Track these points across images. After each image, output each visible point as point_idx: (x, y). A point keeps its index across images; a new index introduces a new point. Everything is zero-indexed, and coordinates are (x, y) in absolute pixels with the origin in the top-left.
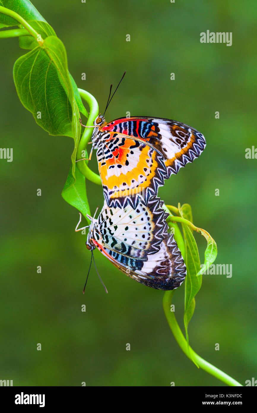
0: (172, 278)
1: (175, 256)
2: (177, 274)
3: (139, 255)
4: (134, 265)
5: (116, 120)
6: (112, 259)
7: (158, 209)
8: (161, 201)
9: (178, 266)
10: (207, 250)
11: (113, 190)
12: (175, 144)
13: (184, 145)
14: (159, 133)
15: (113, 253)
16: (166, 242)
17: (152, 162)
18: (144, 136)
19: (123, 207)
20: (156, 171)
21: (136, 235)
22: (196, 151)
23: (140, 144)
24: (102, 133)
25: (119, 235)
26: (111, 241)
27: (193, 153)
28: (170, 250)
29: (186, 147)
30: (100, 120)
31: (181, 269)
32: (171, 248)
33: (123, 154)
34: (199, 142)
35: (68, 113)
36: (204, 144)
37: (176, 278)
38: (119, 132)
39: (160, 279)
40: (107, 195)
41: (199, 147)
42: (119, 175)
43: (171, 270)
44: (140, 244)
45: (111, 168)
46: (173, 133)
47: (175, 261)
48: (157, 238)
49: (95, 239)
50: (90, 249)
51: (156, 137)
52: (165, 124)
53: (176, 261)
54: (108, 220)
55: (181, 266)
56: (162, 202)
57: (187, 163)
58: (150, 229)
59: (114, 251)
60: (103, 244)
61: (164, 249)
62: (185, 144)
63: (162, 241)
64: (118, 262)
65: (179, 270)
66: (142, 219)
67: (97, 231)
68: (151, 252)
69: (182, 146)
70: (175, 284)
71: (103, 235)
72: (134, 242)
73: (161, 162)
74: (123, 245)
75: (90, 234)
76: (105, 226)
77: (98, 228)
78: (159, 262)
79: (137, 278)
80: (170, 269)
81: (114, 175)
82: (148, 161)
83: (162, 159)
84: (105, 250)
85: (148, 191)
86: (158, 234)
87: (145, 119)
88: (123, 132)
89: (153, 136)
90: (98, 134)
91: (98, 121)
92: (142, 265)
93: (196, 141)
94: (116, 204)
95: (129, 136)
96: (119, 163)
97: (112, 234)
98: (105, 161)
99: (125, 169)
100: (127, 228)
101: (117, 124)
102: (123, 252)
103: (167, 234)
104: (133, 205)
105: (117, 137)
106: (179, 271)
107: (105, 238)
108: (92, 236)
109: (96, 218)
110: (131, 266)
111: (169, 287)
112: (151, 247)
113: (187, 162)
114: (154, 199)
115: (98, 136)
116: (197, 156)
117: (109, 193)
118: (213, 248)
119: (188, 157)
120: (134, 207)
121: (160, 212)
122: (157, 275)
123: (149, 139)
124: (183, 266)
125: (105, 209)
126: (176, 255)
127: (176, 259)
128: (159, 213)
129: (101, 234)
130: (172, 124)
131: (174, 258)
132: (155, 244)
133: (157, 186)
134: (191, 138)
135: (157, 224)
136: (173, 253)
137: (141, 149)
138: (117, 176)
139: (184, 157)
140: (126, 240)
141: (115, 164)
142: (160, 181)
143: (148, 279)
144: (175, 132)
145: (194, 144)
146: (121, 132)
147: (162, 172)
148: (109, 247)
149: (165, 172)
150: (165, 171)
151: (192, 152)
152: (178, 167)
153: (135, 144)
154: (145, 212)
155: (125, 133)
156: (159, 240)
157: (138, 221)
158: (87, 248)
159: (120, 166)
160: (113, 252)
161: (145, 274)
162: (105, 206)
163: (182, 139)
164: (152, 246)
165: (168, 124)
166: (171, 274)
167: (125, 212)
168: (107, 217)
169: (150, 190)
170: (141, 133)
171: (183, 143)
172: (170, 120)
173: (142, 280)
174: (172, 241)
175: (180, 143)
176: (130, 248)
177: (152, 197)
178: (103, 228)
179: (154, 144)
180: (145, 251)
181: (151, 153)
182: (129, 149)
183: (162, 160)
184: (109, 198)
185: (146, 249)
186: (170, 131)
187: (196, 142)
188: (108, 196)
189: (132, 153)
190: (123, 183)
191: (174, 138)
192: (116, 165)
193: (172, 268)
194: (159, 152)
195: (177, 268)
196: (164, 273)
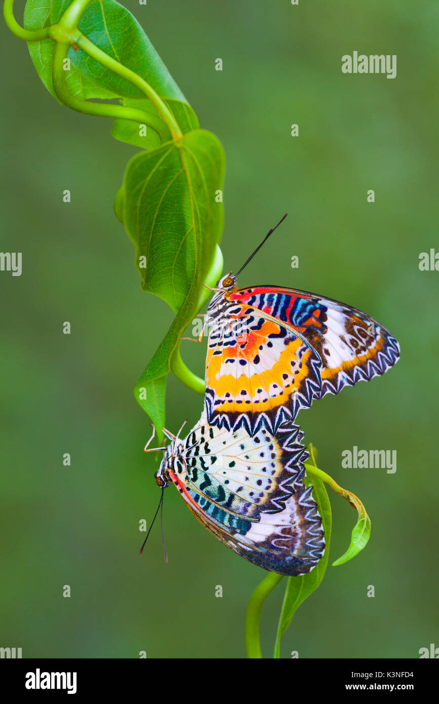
0: (297, 557)
1: (309, 523)
2: (307, 552)
3: (245, 510)
4: (235, 525)
5: (258, 288)
6: (198, 509)
7: (293, 443)
8: (300, 431)
9: (313, 540)
10: (356, 528)
11: (223, 398)
12: (347, 346)
13: (363, 352)
14: (325, 323)
15: (200, 499)
16: (297, 498)
17: (301, 366)
18: (298, 323)
19: (232, 429)
20: (303, 382)
21: (247, 479)
22: (381, 365)
23: (288, 334)
24: (228, 302)
25: (217, 473)
26: (201, 480)
27: (374, 366)
28: (302, 512)
29: (365, 355)
30: (229, 282)
31: (316, 545)
32: (304, 509)
33: (254, 344)
34: (389, 352)
35: (175, 260)
36: (396, 357)
37: (304, 559)
38: (257, 307)
39: (276, 556)
40: (210, 404)
41: (386, 360)
42: (239, 376)
43: (298, 544)
44: (252, 494)
45: (229, 362)
46: (349, 328)
47: (307, 531)
48: (282, 489)
49: (174, 471)
50: (160, 485)
51: (317, 328)
52: (340, 311)
53: (309, 531)
54: (204, 445)
55: (316, 540)
56: (301, 433)
57: (359, 381)
58: (273, 472)
59: (203, 497)
60: (187, 482)
61: (292, 509)
62: (365, 350)
63: (291, 495)
64: (207, 515)
65: (311, 546)
66: (262, 455)
67: (181, 459)
68: (268, 511)
69: (358, 352)
70: (301, 568)
71: (188, 467)
72: (240, 489)
73: (315, 369)
74: (221, 489)
75: (168, 461)
76: (197, 454)
77: (184, 455)
78: (280, 528)
79: (236, 547)
80: (296, 543)
81: (230, 375)
82: (293, 364)
83: (319, 365)
84: (188, 492)
85: (281, 412)
86: (286, 484)
87: (309, 296)
88: (264, 309)
89: (313, 325)
90: (222, 303)
91: (227, 283)
92: (248, 527)
93: (383, 348)
94: (222, 422)
95: (272, 317)
96: (243, 356)
97: (206, 469)
98: (221, 348)
99: (251, 369)
100: (232, 464)
101: (257, 294)
102: (219, 500)
103: (301, 485)
104: (250, 430)
105: (252, 314)
106: (311, 549)
107: (191, 472)
108: (170, 464)
109: (182, 437)
110: (229, 526)
111: (291, 570)
112: (270, 502)
113: (359, 378)
114: (289, 426)
115: (221, 307)
116: (379, 373)
117: (214, 402)
118: (365, 526)
119: (363, 372)
120: (252, 432)
121: (295, 448)
122: (273, 547)
123: (305, 329)
124: (321, 542)
125: (202, 425)
126: (313, 522)
127: (310, 528)
128: (293, 450)
129: (187, 464)
130: (351, 314)
131: (307, 526)
132: (277, 498)
133: (298, 406)
134: (377, 342)
135: (286, 467)
136: (308, 517)
137: (286, 343)
138: (235, 377)
139: (357, 370)
140: (227, 482)
141: (236, 357)
142: (306, 400)
143: (255, 552)
144: (352, 327)
145: (380, 353)
146: (260, 307)
147: (313, 385)
148: (196, 489)
149: (319, 387)
150: (318, 385)
151: (372, 364)
152: (342, 384)
153: (278, 331)
154: (269, 444)
155: (267, 311)
156: (285, 494)
157: (255, 456)
158: (157, 482)
159: (243, 363)
160: (201, 497)
161: (252, 543)
162: (203, 421)
163: (361, 341)
164: (272, 500)
165: (345, 312)
166: (297, 550)
167: (235, 437)
168: (203, 440)
169: (284, 411)
170: (295, 316)
171: (361, 347)
172: (349, 307)
173: (243, 552)
174: (307, 498)
175: (356, 347)
176: (232, 497)
177: (284, 423)
178: (192, 455)
179: (311, 339)
180: (257, 506)
181: (303, 353)
182: (267, 337)
183: (317, 367)
184: (213, 410)
185: (259, 504)
186: (344, 325)
187: (385, 352)
188: (212, 406)
189: (270, 345)
190: (242, 391)
191: (348, 337)
192: (237, 359)
193: (301, 541)
194: (316, 352)
195: (310, 543)
196: (285, 548)
